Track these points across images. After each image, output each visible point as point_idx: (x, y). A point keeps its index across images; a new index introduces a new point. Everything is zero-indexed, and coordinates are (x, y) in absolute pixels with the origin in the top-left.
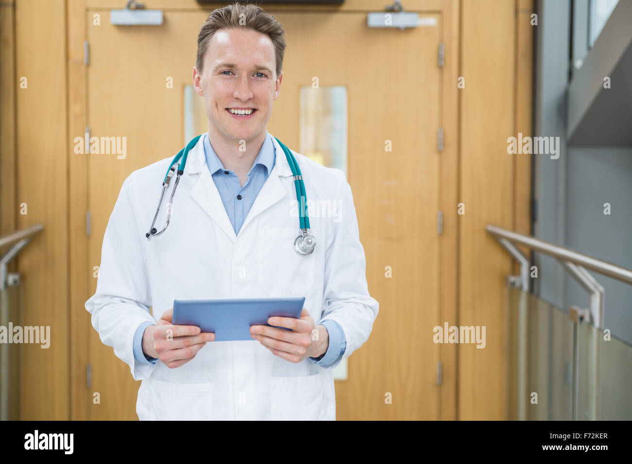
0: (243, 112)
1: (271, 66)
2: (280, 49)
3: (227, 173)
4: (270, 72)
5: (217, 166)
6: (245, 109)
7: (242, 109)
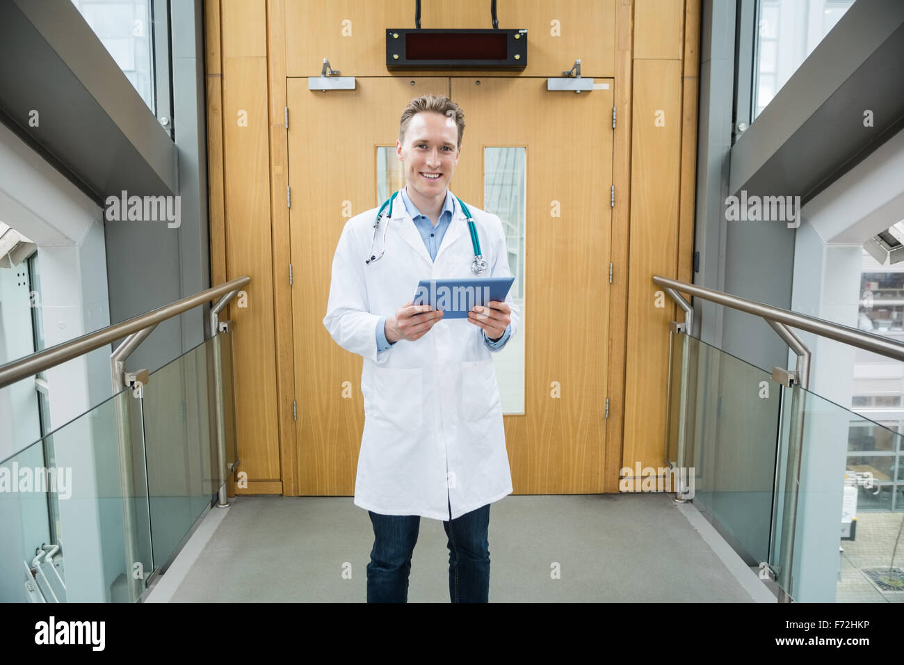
0: (432, 176)
1: (454, 142)
2: (461, 128)
3: (423, 218)
4: (454, 147)
5: (415, 213)
6: (435, 174)
7: (432, 174)
